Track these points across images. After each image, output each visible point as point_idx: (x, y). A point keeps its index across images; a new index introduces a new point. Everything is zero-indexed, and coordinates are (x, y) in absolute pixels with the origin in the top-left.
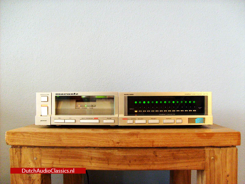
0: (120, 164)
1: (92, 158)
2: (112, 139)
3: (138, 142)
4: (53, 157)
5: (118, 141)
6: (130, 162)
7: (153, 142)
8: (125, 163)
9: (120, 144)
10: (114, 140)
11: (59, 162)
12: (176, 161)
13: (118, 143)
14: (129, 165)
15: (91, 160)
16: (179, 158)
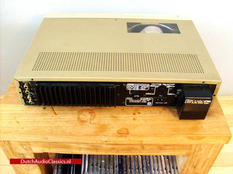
0: (108, 152)
1: (80, 148)
2: (100, 139)
3: (127, 141)
4: (42, 146)
5: (106, 141)
6: (118, 151)
7: (142, 141)
8: (113, 151)
9: (108, 142)
10: (102, 140)
11: (49, 150)
12: (162, 151)
13: (106, 142)
14: (116, 152)
15: (80, 149)
16: (165, 149)
